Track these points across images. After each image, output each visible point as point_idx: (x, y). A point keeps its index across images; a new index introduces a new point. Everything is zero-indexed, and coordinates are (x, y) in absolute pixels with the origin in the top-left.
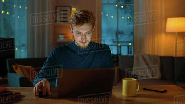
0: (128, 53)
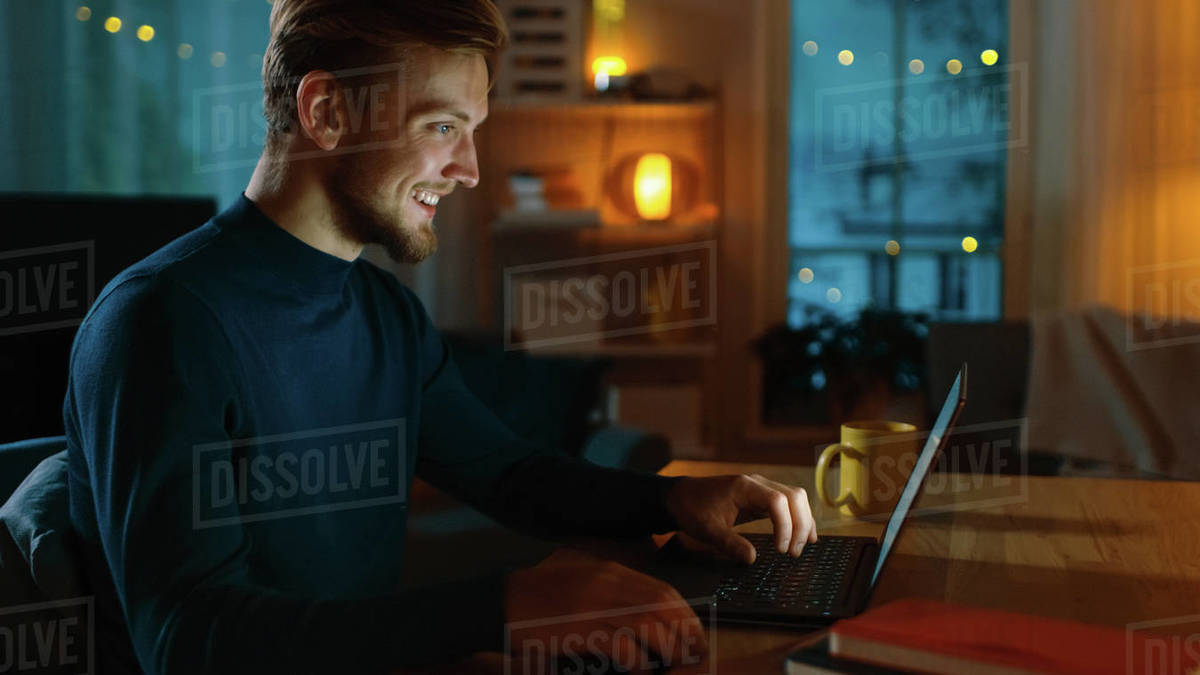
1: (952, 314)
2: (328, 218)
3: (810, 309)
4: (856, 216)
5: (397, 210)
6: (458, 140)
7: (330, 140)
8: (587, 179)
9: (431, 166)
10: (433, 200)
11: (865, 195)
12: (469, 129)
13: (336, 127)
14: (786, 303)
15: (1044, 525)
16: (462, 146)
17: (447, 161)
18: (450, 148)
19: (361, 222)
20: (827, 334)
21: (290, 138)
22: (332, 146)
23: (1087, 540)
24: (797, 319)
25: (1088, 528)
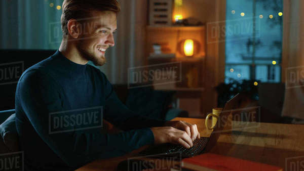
0: (269, 78)
1: (271, 81)
2: (78, 55)
3: (231, 79)
4: (246, 55)
5: (94, 52)
6: (108, 35)
7: (76, 36)
8: (172, 46)
9: (102, 41)
10: (103, 50)
11: (248, 50)
12: (112, 32)
13: (77, 32)
14: (224, 77)
15: (264, 136)
16: (110, 36)
17: (106, 40)
18: (107, 36)
19: (86, 55)
20: (235, 86)
21: (67, 36)
22: (76, 37)
23: (274, 140)
24: (227, 82)
25: (276, 136)
